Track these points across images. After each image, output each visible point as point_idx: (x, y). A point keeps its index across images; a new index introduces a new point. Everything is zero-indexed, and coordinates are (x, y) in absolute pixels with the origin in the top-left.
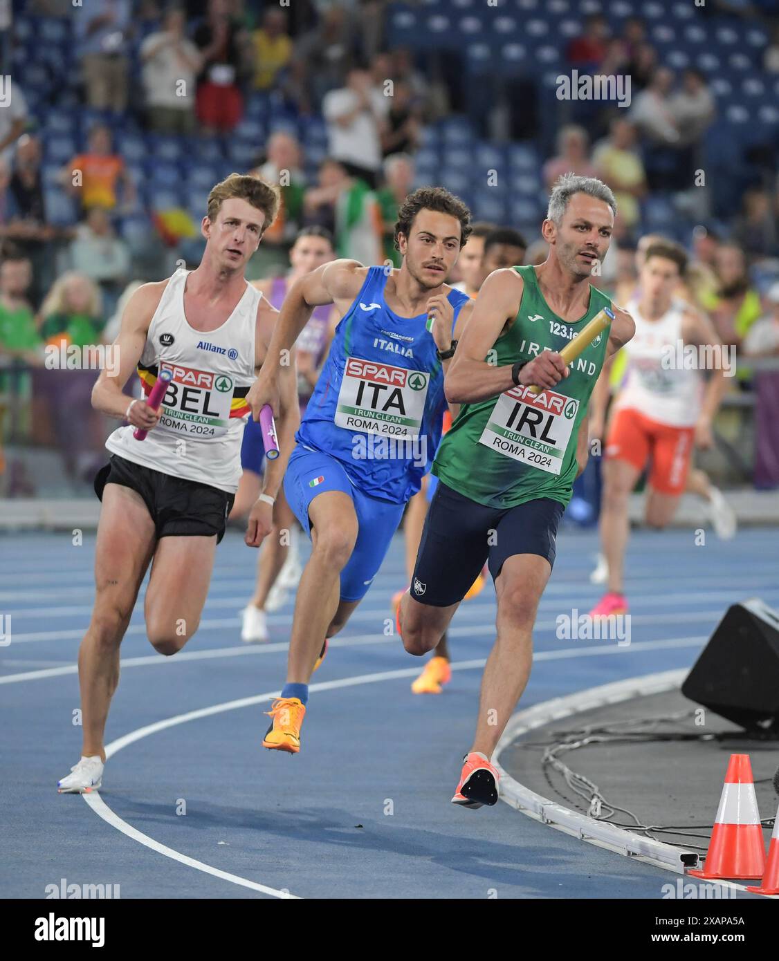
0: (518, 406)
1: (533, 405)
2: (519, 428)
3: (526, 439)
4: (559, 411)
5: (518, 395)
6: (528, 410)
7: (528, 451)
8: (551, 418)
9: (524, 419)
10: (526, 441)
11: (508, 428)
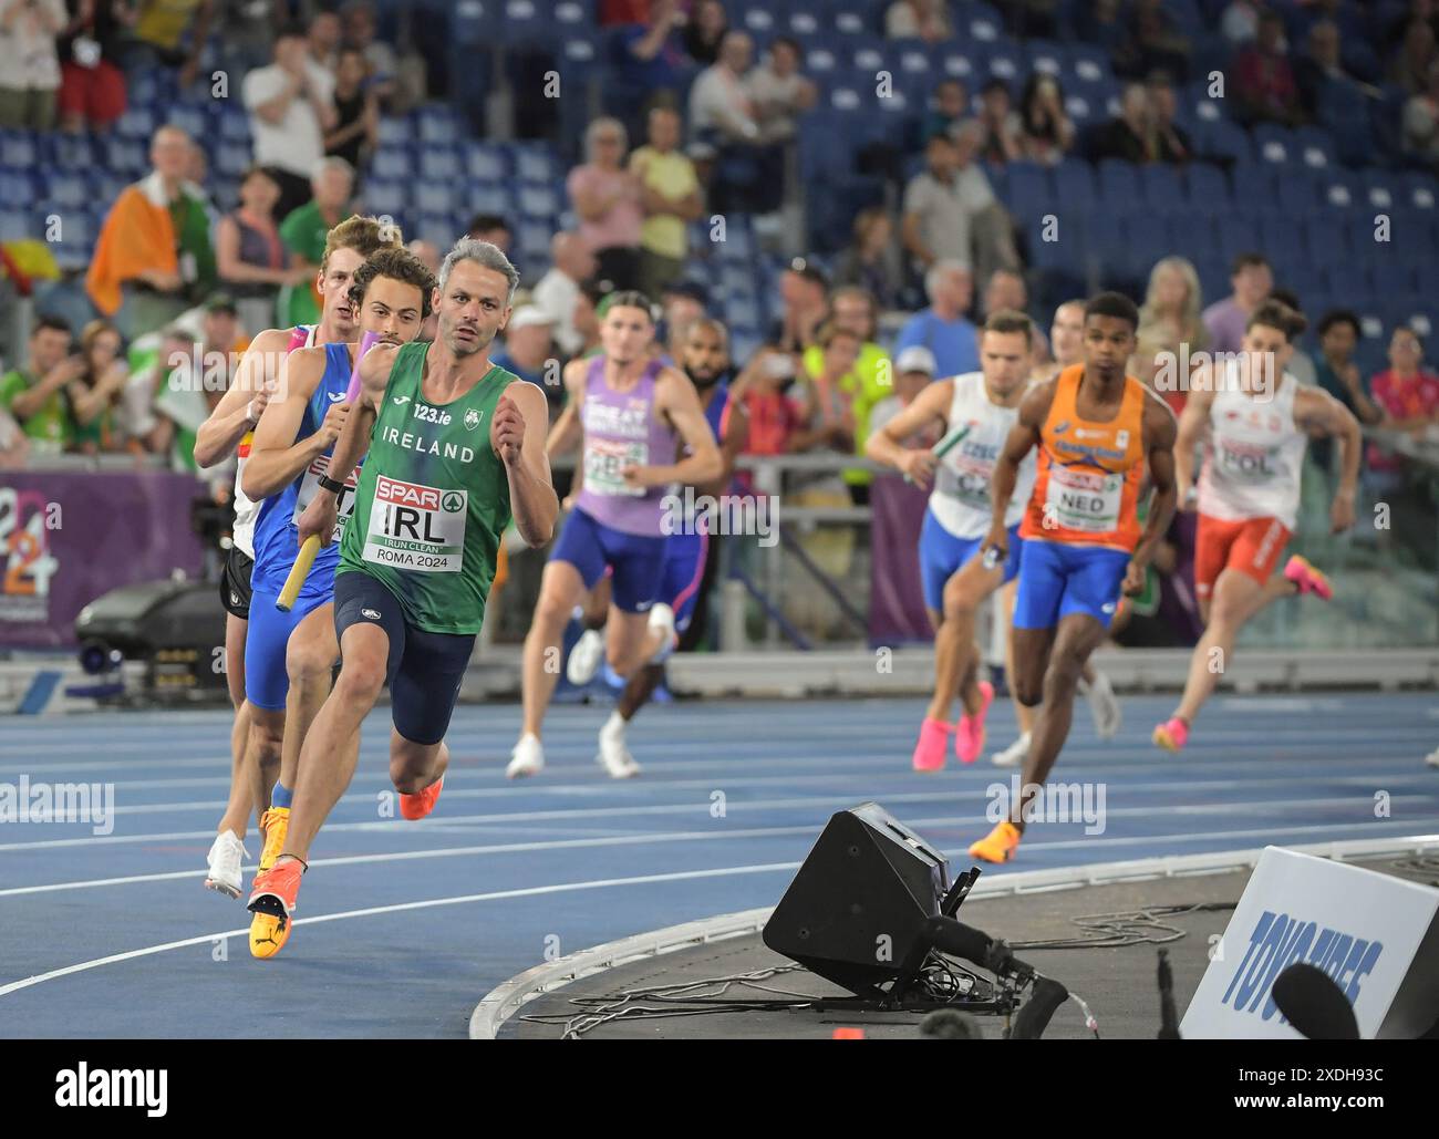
0: (389, 507)
1: (404, 504)
2: (397, 533)
3: (409, 543)
4: (435, 506)
5: (387, 496)
6: (400, 511)
7: (415, 555)
8: (428, 516)
9: (399, 522)
10: (409, 546)
11: (386, 536)
